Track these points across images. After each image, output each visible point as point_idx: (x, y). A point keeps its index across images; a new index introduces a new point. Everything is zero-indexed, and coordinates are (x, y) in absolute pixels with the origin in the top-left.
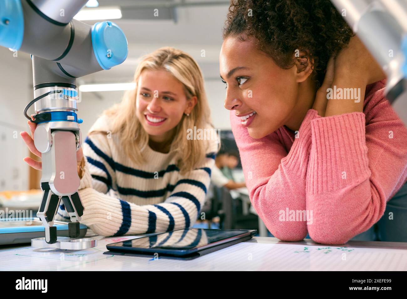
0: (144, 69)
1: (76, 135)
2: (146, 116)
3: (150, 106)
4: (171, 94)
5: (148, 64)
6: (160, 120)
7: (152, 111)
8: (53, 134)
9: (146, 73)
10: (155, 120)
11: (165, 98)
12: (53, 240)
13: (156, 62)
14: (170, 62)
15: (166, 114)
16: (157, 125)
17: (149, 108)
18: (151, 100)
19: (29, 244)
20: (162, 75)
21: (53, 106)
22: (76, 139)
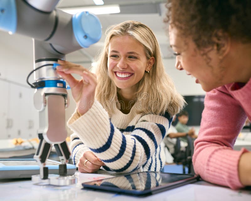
0: (112, 36)
1: (65, 98)
2: (115, 73)
3: (119, 64)
4: (134, 54)
5: (115, 32)
6: (128, 75)
7: (121, 68)
8: (47, 97)
9: (114, 39)
10: (123, 76)
11: (130, 57)
12: (46, 177)
13: (122, 30)
14: (132, 29)
15: (132, 70)
16: (125, 79)
17: (118, 66)
18: (120, 60)
19: (30, 179)
20: (127, 39)
21: (47, 76)
22: (65, 101)
